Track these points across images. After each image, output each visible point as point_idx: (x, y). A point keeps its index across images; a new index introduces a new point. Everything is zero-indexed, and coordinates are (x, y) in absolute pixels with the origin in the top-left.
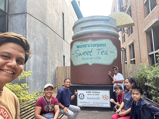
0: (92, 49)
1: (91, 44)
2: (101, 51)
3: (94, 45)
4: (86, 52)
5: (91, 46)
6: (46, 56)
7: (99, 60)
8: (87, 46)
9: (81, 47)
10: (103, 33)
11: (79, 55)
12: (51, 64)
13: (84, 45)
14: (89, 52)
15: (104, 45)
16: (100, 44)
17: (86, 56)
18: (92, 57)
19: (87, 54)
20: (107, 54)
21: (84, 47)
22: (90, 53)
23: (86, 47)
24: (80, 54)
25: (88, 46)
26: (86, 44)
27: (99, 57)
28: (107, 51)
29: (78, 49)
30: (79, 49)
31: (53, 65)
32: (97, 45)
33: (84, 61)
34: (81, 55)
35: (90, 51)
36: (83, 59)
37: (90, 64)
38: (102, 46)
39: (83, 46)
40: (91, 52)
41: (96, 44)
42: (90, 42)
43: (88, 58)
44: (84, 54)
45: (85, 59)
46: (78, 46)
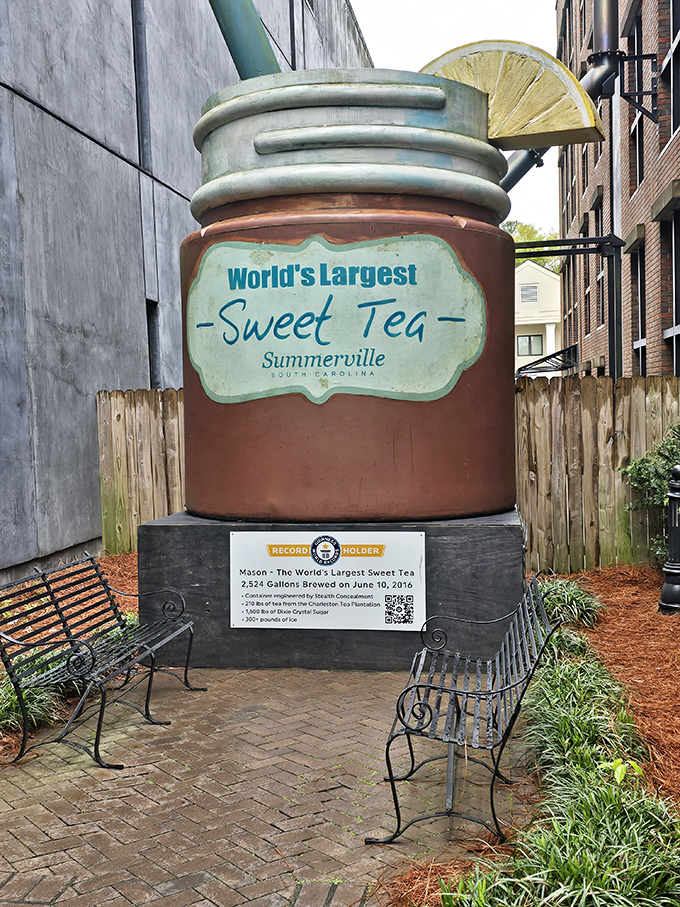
0: (331, 297)
1: (323, 267)
2: (384, 313)
3: (343, 277)
4: (288, 319)
5: (324, 282)
6: (16, 321)
7: (369, 369)
8: (298, 277)
9: (259, 279)
11: (246, 337)
12: (56, 378)
13: (275, 268)
14: (309, 318)
15: (407, 274)
16: (381, 269)
17: (290, 346)
18: (325, 351)
19: (300, 330)
20: (420, 330)
21: (275, 285)
22: (315, 323)
23: (291, 283)
24: (255, 329)
25: (304, 282)
26: (290, 268)
27: (370, 352)
28: (424, 313)
29: (239, 294)
30: (246, 293)
31: (72, 382)
32: (358, 276)
33: (281, 375)
34: (260, 338)
35: (318, 314)
36: (271, 361)
37: (317, 393)
38: (389, 281)
39: (270, 279)
40: (323, 317)
41: (353, 270)
42: (315, 253)
43: (304, 360)
44: (279, 331)
45: (284, 364)
46: (237, 270)
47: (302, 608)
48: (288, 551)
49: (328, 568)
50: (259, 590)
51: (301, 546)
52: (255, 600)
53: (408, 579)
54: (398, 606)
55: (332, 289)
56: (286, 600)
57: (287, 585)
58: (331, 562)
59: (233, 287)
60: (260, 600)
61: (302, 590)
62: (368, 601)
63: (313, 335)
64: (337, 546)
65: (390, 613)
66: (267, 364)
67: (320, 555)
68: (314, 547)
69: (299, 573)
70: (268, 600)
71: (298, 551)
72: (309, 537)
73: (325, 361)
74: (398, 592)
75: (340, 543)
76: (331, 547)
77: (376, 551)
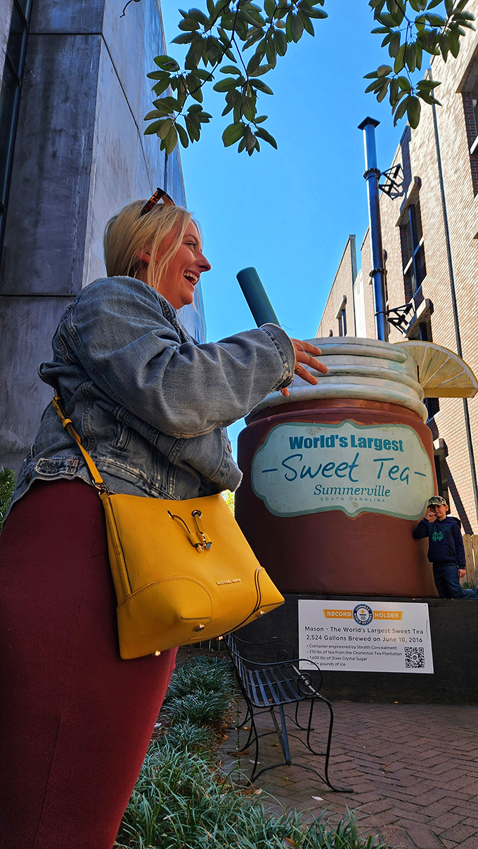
0: (358, 454)
1: (353, 437)
2: (388, 465)
3: (364, 443)
4: (331, 465)
5: (353, 445)
7: (381, 498)
8: (337, 442)
9: (312, 443)
10: (390, 403)
11: (302, 477)
13: (322, 437)
14: (345, 466)
15: (398, 445)
16: (385, 441)
17: (333, 481)
18: (355, 486)
19: (339, 472)
20: (407, 477)
21: (322, 446)
22: (349, 469)
23: (333, 445)
24: (309, 471)
25: (341, 445)
26: (332, 436)
27: (382, 487)
28: (408, 468)
29: (297, 451)
30: (303, 451)
32: (373, 443)
33: (327, 499)
34: (312, 477)
35: (350, 464)
36: (319, 490)
37: (351, 510)
38: (389, 448)
39: (319, 443)
40: (354, 466)
41: (370, 440)
42: (348, 429)
43: (342, 490)
44: (326, 473)
45: (329, 492)
46: (296, 438)
47: (349, 656)
48: (338, 614)
49: (365, 627)
50: (319, 642)
51: (347, 611)
52: (316, 649)
53: (419, 636)
54: (413, 655)
55: (357, 450)
56: (338, 650)
57: (338, 639)
58: (368, 622)
59: (292, 447)
60: (320, 649)
61: (348, 643)
62: (393, 651)
63: (348, 475)
64: (370, 612)
65: (408, 660)
66: (317, 492)
67: (359, 617)
68: (355, 612)
69: (346, 630)
70: (325, 649)
71: (345, 614)
72: (351, 605)
73: (356, 491)
74: (413, 645)
75: (373, 610)
76: (366, 612)
77: (397, 615)
